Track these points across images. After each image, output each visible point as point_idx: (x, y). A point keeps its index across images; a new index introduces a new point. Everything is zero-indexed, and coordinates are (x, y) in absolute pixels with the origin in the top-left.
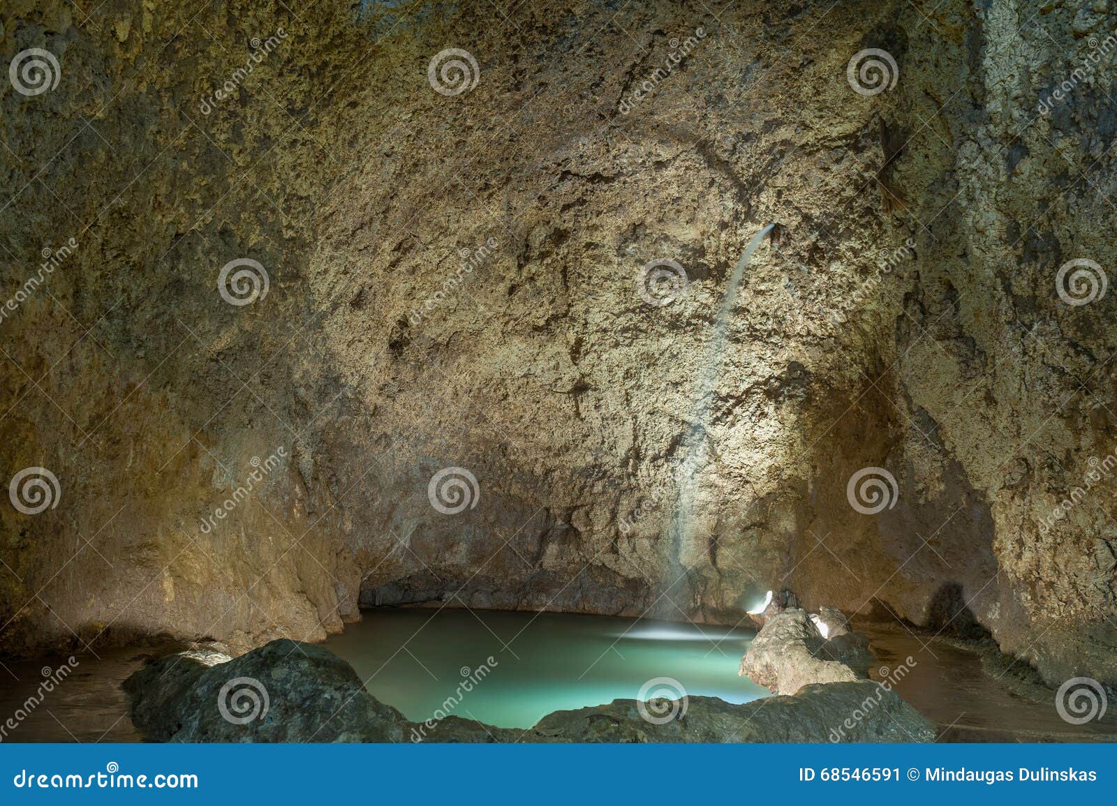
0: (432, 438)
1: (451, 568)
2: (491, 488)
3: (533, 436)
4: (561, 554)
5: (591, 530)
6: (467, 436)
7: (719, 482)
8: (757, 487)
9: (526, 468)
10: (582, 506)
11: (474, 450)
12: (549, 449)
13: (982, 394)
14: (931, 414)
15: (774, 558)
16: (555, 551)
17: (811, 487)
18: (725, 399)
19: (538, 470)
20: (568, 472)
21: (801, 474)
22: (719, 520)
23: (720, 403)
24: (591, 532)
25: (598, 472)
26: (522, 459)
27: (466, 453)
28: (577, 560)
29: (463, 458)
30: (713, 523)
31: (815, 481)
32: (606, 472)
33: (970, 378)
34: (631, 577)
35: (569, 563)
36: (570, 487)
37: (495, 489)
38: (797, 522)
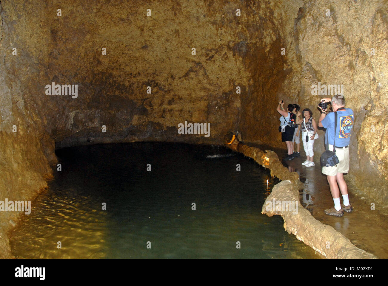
0: (77, 75)
1: (92, 129)
2: (106, 93)
3: (123, 69)
4: (139, 119)
5: (152, 109)
6: (93, 71)
7: (208, 87)
8: (224, 88)
9: (122, 83)
10: (148, 98)
11: (97, 77)
12: (131, 74)
13: (347, 63)
14: (313, 67)
15: (231, 118)
16: (137, 118)
17: (247, 88)
18: (210, 51)
19: (127, 84)
20: (140, 84)
21: (243, 83)
22: (209, 103)
23: (208, 52)
24: (153, 109)
25: (154, 84)
26: (119, 79)
27: (93, 79)
28: (147, 121)
29: (92, 81)
30: (206, 104)
31: (250, 86)
32: (157, 83)
33: (342, 56)
34: (170, 126)
35: (143, 122)
36: (141, 90)
37: (108, 93)
38: (241, 103)
